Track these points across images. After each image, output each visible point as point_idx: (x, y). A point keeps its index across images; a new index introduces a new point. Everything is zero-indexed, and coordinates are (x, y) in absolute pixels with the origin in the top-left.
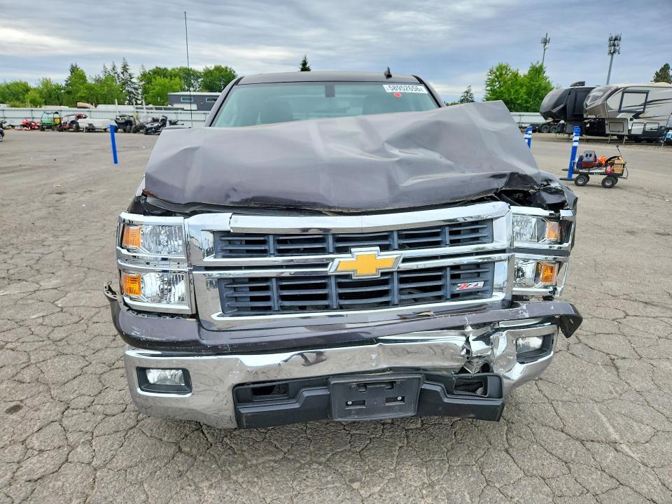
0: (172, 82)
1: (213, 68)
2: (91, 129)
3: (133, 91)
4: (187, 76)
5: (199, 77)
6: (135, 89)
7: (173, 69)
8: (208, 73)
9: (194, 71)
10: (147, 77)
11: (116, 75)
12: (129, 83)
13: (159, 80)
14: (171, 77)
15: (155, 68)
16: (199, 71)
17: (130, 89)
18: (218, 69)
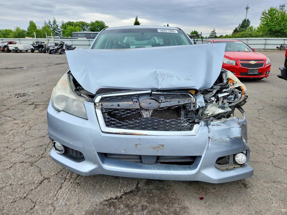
0: (75, 28)
1: (95, 22)
2: (16, 51)
3: (59, 33)
4: (83, 25)
5: (88, 26)
6: (60, 32)
7: (76, 22)
8: (93, 24)
9: (86, 23)
10: (64, 26)
11: (50, 25)
12: (57, 29)
13: (70, 27)
14: (75, 26)
15: (68, 22)
16: (89, 23)
17: (57, 32)
18: (97, 22)
